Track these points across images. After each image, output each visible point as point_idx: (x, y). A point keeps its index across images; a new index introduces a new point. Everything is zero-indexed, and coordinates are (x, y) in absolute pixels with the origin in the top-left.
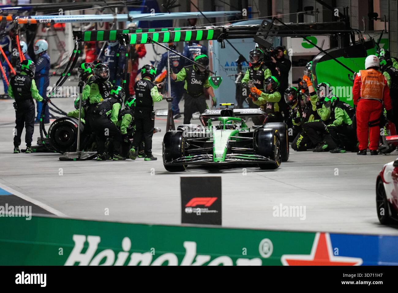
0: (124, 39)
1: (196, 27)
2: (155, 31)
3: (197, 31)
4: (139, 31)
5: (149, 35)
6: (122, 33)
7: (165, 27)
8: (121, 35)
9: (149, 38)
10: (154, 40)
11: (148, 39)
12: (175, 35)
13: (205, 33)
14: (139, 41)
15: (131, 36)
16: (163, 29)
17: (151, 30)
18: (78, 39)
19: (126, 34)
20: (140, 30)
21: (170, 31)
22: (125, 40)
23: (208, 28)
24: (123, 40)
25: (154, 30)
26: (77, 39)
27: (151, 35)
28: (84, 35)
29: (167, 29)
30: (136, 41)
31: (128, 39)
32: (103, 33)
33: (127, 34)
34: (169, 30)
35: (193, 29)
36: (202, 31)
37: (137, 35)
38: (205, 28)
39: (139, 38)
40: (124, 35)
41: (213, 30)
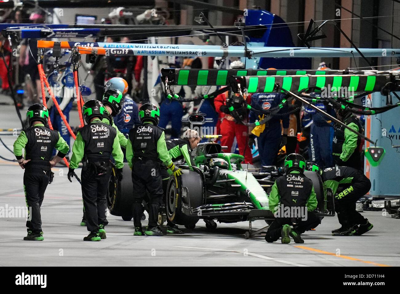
0: (239, 85)
1: (350, 71)
2: (287, 74)
3: (351, 77)
4: (262, 73)
5: (277, 79)
6: (236, 75)
7: (301, 68)
8: (235, 78)
9: (278, 84)
10: (284, 87)
11: (275, 86)
12: (316, 82)
13: (363, 81)
14: (261, 88)
15: (249, 80)
16: (298, 71)
17: (281, 73)
18: (169, 81)
19: (242, 77)
20: (264, 72)
21: (310, 75)
22: (241, 86)
23: (368, 73)
24: (237, 86)
25: (284, 72)
26: (167, 81)
27: (281, 81)
28: (178, 75)
29: (305, 72)
30: (257, 88)
31: (245, 84)
32: (207, 74)
33: (244, 77)
34: (307, 73)
35: (344, 73)
36: (358, 77)
37: (259, 79)
38: (363, 73)
39: (262, 83)
40: (239, 78)
41: (375, 77)
